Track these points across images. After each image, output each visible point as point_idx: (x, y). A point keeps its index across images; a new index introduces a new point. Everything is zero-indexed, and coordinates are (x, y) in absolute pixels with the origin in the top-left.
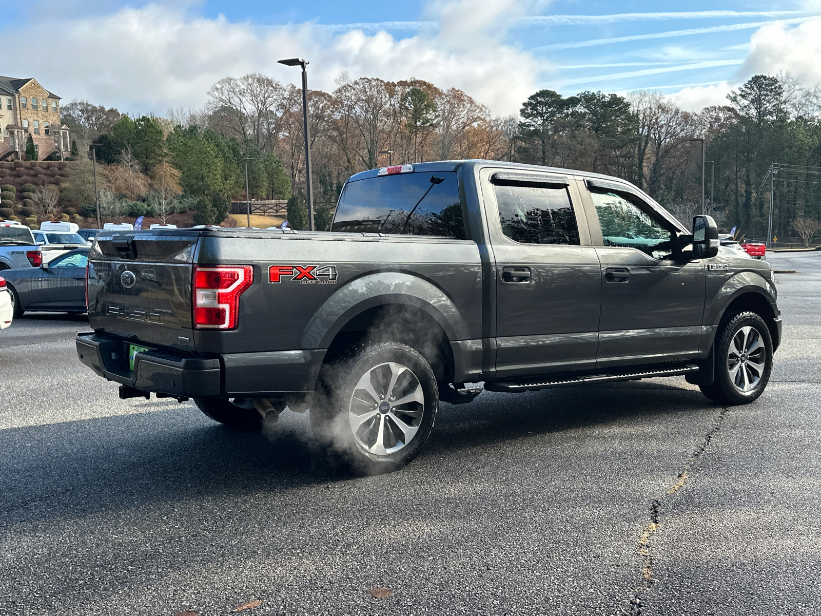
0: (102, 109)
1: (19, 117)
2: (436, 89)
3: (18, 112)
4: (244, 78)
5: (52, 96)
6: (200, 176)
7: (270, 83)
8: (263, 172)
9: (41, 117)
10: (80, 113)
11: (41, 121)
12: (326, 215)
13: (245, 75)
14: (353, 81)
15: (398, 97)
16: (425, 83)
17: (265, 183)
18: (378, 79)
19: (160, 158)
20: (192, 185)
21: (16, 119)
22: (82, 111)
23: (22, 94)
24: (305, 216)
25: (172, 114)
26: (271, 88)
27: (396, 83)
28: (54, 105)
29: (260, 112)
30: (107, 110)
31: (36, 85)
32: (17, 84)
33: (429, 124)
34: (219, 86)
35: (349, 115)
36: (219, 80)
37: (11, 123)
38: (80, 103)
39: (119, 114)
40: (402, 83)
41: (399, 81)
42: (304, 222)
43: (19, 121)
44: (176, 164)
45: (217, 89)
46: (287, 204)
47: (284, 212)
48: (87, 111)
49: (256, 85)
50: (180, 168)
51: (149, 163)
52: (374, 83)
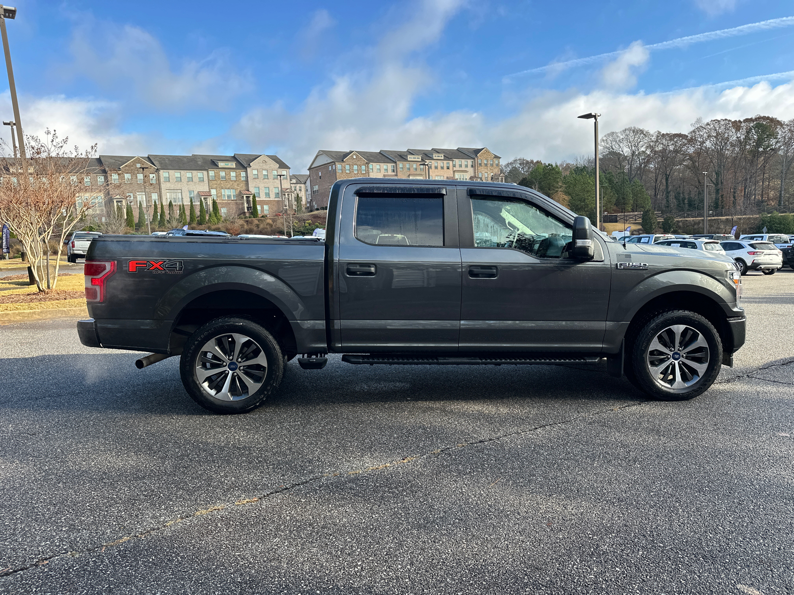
0: (532, 162)
1: (477, 171)
2: (778, 121)
3: (477, 168)
4: (623, 131)
5: (496, 157)
6: (583, 199)
7: (642, 132)
8: (630, 194)
9: (489, 170)
10: (519, 165)
11: (489, 172)
12: (671, 222)
13: (624, 129)
14: (705, 123)
15: (743, 131)
16: (768, 118)
17: (631, 201)
18: (726, 120)
19: (557, 189)
20: (577, 205)
21: (475, 173)
22: (520, 164)
23: (479, 158)
24: (654, 223)
25: (577, 160)
26: (642, 135)
27: (742, 121)
28: (497, 162)
29: (634, 153)
30: (535, 162)
31: (487, 151)
32: (477, 151)
33: (769, 149)
34: (605, 138)
35: (701, 148)
36: (605, 135)
37: (473, 175)
38: (519, 160)
39: (542, 163)
40: (746, 120)
41: (744, 118)
42: (654, 227)
43: (477, 173)
44: (568, 193)
45: (603, 140)
46: (642, 215)
47: (640, 221)
48: (523, 164)
49: (632, 134)
50: (570, 194)
51: (550, 193)
52: (722, 123)
